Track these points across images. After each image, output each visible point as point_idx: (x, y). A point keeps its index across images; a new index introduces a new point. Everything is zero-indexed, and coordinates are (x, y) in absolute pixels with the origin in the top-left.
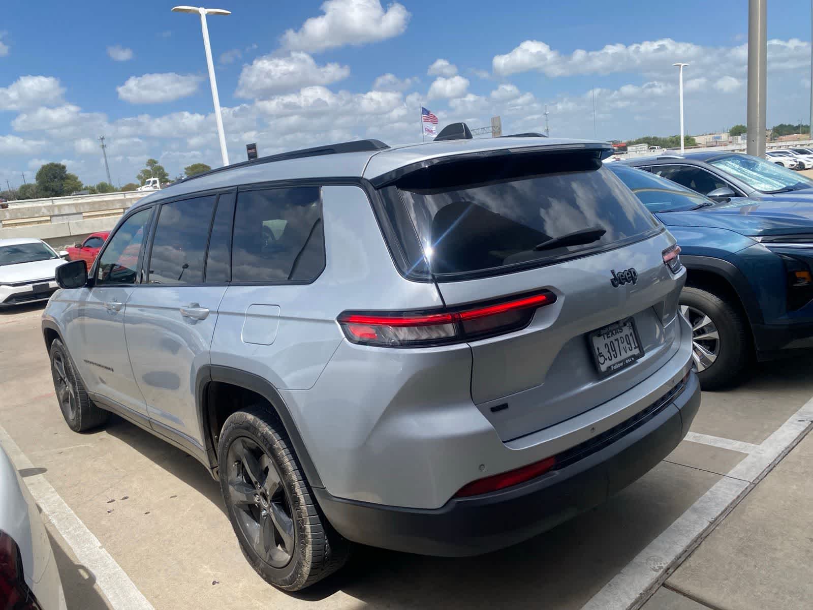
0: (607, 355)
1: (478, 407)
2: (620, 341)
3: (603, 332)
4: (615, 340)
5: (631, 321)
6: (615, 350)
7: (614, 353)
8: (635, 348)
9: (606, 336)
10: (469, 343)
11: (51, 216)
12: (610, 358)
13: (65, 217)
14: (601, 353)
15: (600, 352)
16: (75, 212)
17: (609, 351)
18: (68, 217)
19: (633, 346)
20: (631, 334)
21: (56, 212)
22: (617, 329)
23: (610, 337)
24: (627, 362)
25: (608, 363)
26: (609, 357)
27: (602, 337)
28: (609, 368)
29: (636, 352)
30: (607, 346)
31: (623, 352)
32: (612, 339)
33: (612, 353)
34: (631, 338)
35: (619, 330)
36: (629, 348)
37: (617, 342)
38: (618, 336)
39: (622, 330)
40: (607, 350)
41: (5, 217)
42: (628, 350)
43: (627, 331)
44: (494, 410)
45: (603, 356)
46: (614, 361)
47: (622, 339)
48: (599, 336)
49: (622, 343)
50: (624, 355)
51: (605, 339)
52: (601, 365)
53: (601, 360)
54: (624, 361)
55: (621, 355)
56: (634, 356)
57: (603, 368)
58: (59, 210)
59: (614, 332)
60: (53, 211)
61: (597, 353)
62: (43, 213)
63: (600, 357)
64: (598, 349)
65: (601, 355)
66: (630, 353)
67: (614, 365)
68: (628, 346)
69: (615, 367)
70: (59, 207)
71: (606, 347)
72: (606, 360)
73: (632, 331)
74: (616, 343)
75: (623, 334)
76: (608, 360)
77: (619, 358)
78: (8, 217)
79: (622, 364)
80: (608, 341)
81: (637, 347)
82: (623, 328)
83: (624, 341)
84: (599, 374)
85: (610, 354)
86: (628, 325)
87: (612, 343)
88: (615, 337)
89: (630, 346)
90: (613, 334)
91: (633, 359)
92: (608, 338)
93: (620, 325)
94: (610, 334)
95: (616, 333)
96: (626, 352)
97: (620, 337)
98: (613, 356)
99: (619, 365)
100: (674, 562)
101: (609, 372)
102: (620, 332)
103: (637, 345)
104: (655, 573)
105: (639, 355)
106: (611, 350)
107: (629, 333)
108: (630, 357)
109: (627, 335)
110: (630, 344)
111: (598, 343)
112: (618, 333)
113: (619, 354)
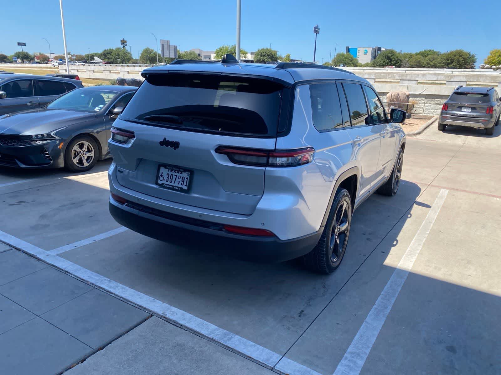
0: (166, 178)
2: (178, 177)
3: (168, 167)
4: (175, 175)
5: (192, 172)
7: (171, 180)
8: (185, 186)
9: (170, 170)
12: (167, 181)
15: (163, 175)
17: (168, 178)
19: (185, 184)
20: (187, 178)
22: (176, 170)
24: (175, 188)
25: (164, 182)
26: (166, 180)
28: (163, 184)
31: (176, 182)
32: (174, 174)
33: (169, 180)
34: (186, 180)
35: (180, 172)
36: (181, 183)
37: (176, 176)
39: (182, 174)
40: (168, 176)
42: (180, 184)
43: (185, 175)
46: (168, 183)
48: (166, 168)
49: (179, 179)
50: (176, 184)
51: (169, 171)
52: (159, 180)
54: (174, 186)
55: (174, 183)
57: (160, 182)
59: (176, 172)
63: (162, 177)
64: (162, 173)
65: (162, 176)
66: (180, 186)
67: (166, 184)
68: (181, 182)
69: (166, 186)
71: (167, 175)
72: (164, 180)
74: (174, 177)
75: (182, 176)
77: (172, 184)
79: (171, 187)
80: (170, 173)
81: (187, 186)
82: (183, 173)
83: (180, 178)
84: (157, 184)
85: (168, 179)
86: (187, 173)
87: (172, 176)
88: (176, 174)
89: (182, 183)
90: (175, 172)
91: (179, 189)
92: (171, 172)
93: (181, 170)
94: (174, 171)
95: (177, 173)
96: (178, 184)
97: (179, 176)
98: (169, 181)
99: (169, 186)
100: (171, 320)
101: (162, 185)
102: (180, 173)
103: (187, 185)
104: (162, 313)
105: (185, 190)
106: (169, 178)
107: (186, 178)
108: (178, 187)
109: (184, 177)
110: (184, 182)
111: (163, 171)
112: (179, 173)
113: (173, 181)
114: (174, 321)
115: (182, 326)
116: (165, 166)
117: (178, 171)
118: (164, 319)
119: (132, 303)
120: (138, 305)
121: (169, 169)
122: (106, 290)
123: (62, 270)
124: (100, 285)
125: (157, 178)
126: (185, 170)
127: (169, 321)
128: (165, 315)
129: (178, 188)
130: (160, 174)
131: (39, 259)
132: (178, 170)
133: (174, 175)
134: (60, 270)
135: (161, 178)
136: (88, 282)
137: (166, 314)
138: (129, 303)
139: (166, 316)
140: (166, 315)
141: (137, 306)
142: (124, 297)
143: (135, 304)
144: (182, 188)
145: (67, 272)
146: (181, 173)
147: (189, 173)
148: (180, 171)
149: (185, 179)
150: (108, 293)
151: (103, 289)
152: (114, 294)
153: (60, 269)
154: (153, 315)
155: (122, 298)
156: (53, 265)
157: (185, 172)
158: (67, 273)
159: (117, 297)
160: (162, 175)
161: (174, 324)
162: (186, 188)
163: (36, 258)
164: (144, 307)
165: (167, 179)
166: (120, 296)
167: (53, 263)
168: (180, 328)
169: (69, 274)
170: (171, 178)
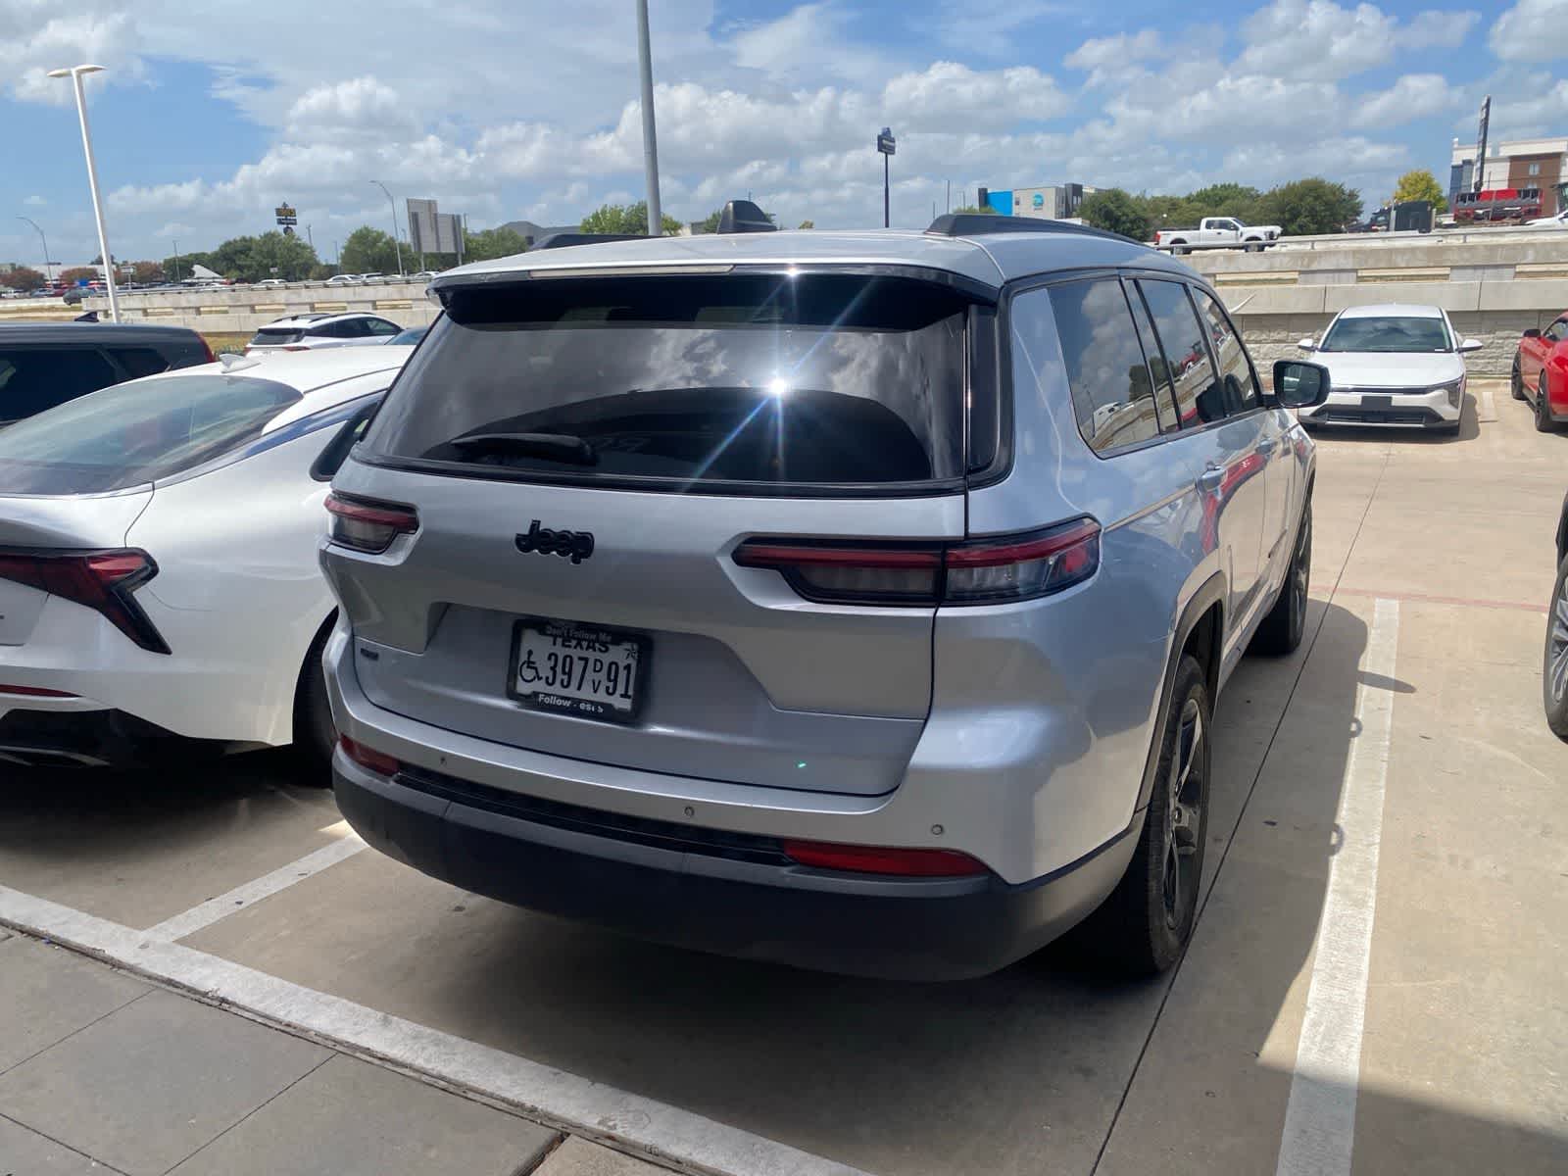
0: (545, 672)
1: (351, 640)
2: (591, 663)
3: (553, 631)
4: (580, 659)
5: (643, 642)
7: (566, 677)
8: (622, 696)
9: (559, 641)
12: (550, 681)
14: (533, 663)
15: (532, 660)
17: (553, 669)
19: (621, 689)
20: (628, 667)
22: (593, 642)
23: (569, 646)
24: (582, 706)
25: (539, 686)
26: (547, 678)
27: (551, 639)
28: (536, 694)
29: (622, 704)
30: (553, 658)
31: (587, 687)
32: (576, 653)
33: (560, 676)
34: (622, 674)
35: (597, 645)
36: (608, 688)
37: (583, 663)
38: (591, 655)
39: (607, 650)
40: (552, 663)
42: (602, 689)
43: (621, 655)
44: (363, 652)
45: (536, 669)
46: (557, 689)
47: (598, 664)
48: (542, 632)
49: (595, 671)
50: (586, 693)
51: (554, 644)
52: (520, 680)
54: (578, 701)
55: (579, 688)
56: (608, 707)
57: (523, 688)
59: (585, 644)
63: (528, 667)
64: (530, 653)
65: (530, 664)
66: (601, 696)
67: (549, 695)
68: (605, 683)
69: (547, 700)
71: (549, 658)
72: (540, 679)
73: (632, 661)
74: (578, 665)
75: (607, 659)
76: (543, 681)
79: (568, 703)
80: (561, 652)
81: (629, 697)
82: (610, 647)
83: (601, 669)
84: (512, 694)
85: (555, 673)
86: (627, 646)
87: (568, 660)
88: (585, 654)
89: (611, 684)
90: (579, 644)
91: (601, 710)
92: (563, 645)
93: (603, 637)
94: (574, 643)
95: (588, 648)
96: (595, 691)
97: (596, 660)
98: (558, 682)
99: (559, 702)
100: (634, 1145)
101: (531, 701)
102: (600, 650)
103: (630, 693)
104: (596, 1121)
105: (621, 712)
106: (559, 669)
107: (626, 663)
108: (597, 704)
109: (616, 664)
110: (615, 681)
111: (534, 644)
112: (595, 650)
113: (575, 682)
114: (646, 1146)
115: (678, 1162)
116: (541, 625)
117: (589, 641)
118: (609, 1143)
119: (483, 1093)
120: (503, 1100)
121: (555, 637)
122: (379, 1055)
123: (205, 994)
124: (352, 1040)
125: (513, 675)
126: (619, 635)
127: (628, 1149)
128: (610, 1128)
129: (596, 708)
130: (523, 657)
131: (115, 965)
132: (593, 637)
133: (575, 659)
134: (197, 997)
135: (528, 674)
136: (307, 1031)
137: (611, 1124)
138: (470, 1095)
139: (611, 1132)
140: (614, 1127)
141: (504, 1106)
142: (452, 1077)
143: (491, 1096)
144: (611, 706)
145: (223, 1000)
146: (603, 649)
147: (635, 647)
148: (597, 640)
149: (621, 669)
150: (388, 1065)
151: (367, 1051)
152: (410, 1067)
153: (196, 992)
154: (568, 1135)
155: (443, 1078)
156: (170, 982)
157: (617, 642)
158: (225, 1006)
159: (424, 1078)
160: (529, 662)
161: (650, 1158)
162: (625, 704)
163: (106, 963)
164: (529, 1104)
165: (550, 675)
166: (435, 1073)
167: (166, 975)
168: (675, 1171)
169: (234, 1009)
170: (563, 669)
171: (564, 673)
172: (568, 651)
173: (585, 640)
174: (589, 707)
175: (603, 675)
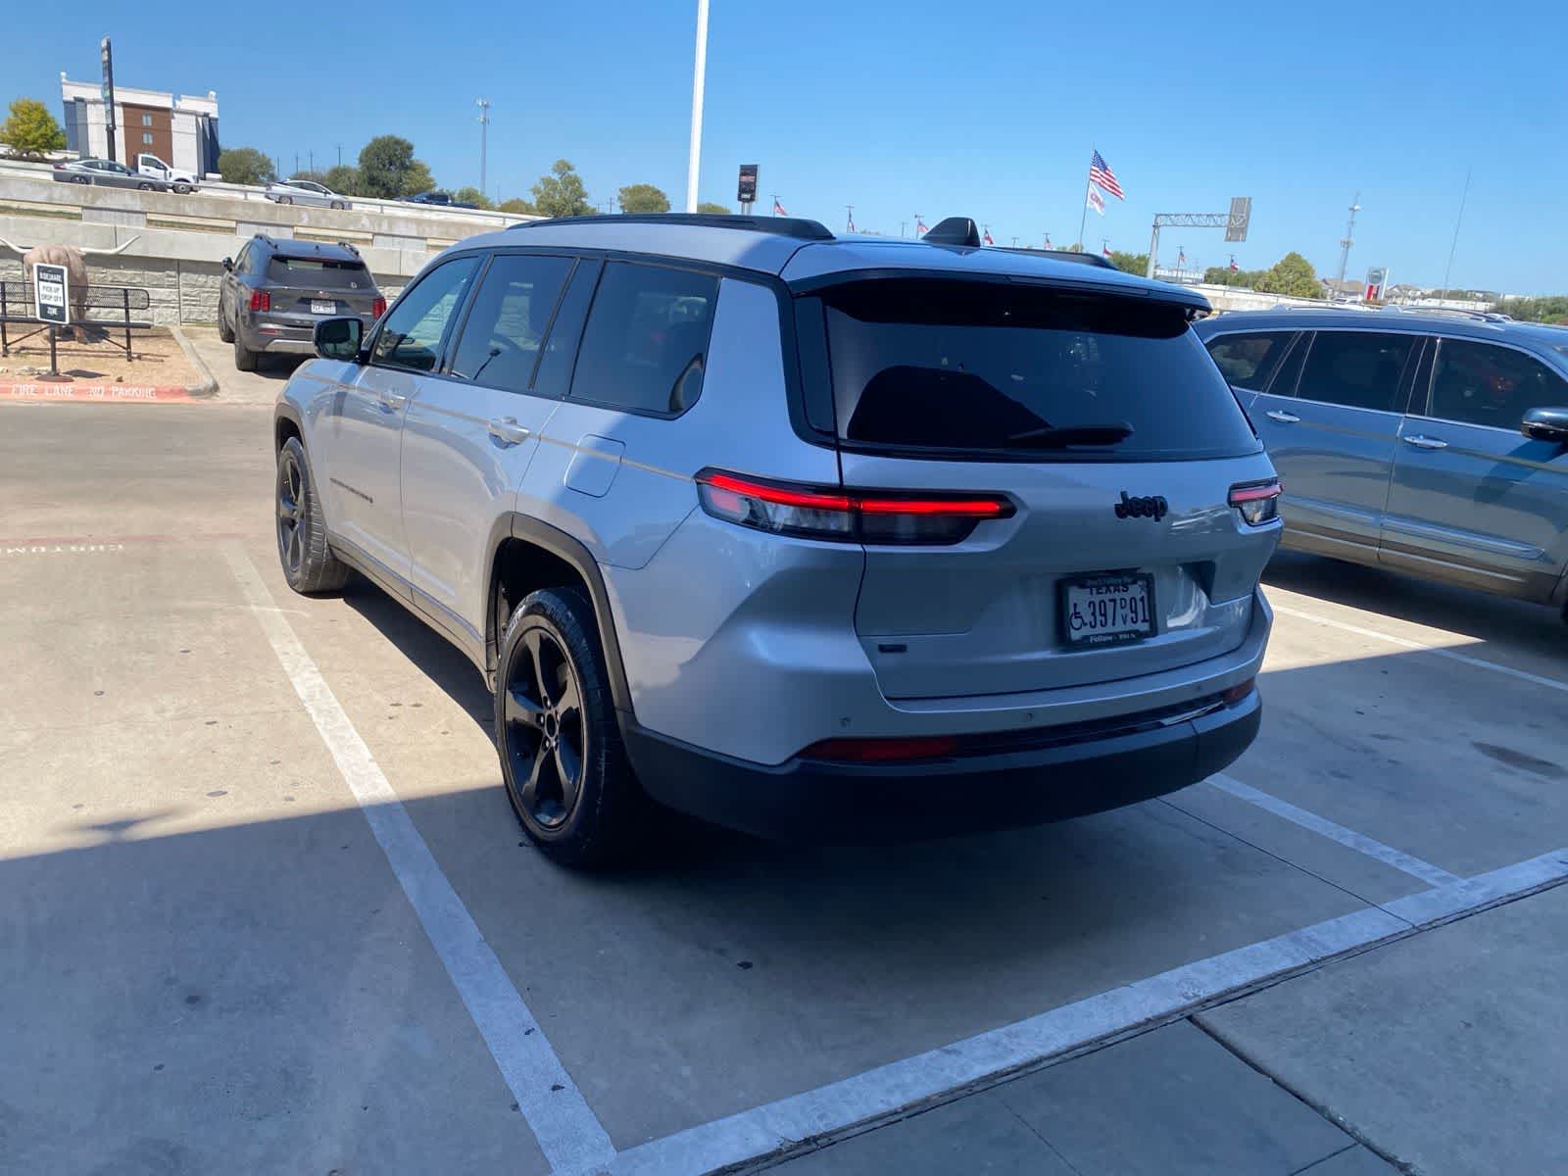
0: (1088, 618)
1: (860, 641)
2: (1118, 602)
3: (1089, 582)
4: (1111, 600)
5: (1150, 578)
6: (1105, 615)
7: (1103, 618)
8: (1143, 621)
9: (1094, 590)
10: (865, 546)
11: (374, 234)
12: (1093, 624)
13: (397, 239)
14: (1079, 613)
15: (1077, 611)
16: (415, 234)
17: (1093, 614)
18: (402, 239)
19: (1140, 617)
20: (1142, 599)
21: (385, 229)
22: (1118, 585)
23: (1101, 593)
24: (1121, 636)
25: (1086, 631)
26: (1091, 623)
27: (1089, 590)
28: (1086, 637)
29: (1144, 627)
30: (1092, 605)
31: (1119, 620)
32: (1106, 597)
33: (1099, 618)
34: (1140, 604)
35: (1121, 588)
36: (1132, 619)
37: (1112, 604)
38: (1117, 596)
39: (1127, 588)
40: (1092, 612)
41: (301, 220)
42: (1129, 620)
43: (1136, 591)
44: (883, 649)
45: (1081, 617)
46: (1099, 630)
47: (1123, 602)
48: (1082, 586)
49: (1122, 608)
50: (1120, 627)
51: (1091, 593)
52: (1072, 631)
53: (1076, 623)
54: (1116, 635)
55: (1114, 624)
56: (1136, 632)
57: (1075, 635)
58: (390, 226)
59: (1112, 588)
60: (380, 225)
61: (1072, 611)
62: (363, 225)
63: (1076, 617)
64: (1075, 605)
65: (1077, 615)
66: (1130, 626)
67: (1097, 636)
68: (1131, 615)
69: (1097, 639)
70: (392, 220)
71: (1089, 606)
72: (1085, 624)
73: (1144, 594)
74: (1110, 606)
75: (1127, 596)
76: (1088, 625)
77: (1109, 629)
78: (305, 223)
79: (1110, 638)
80: (1097, 599)
81: (1147, 621)
82: (1130, 586)
84: (1064, 643)
85: (1095, 618)
86: (1140, 583)
88: (1111, 596)
89: (1134, 615)
90: (1108, 590)
91: (1133, 636)
92: (1098, 593)
93: (1127, 580)
94: (1104, 590)
95: (1115, 590)
96: (1125, 623)
97: (1121, 599)
98: (1098, 623)
99: (1105, 639)
101: (1085, 644)
102: (1122, 591)
103: (1147, 618)
106: (1097, 613)
107: (1140, 596)
108: (1129, 632)
109: (1134, 598)
110: (1136, 613)
111: (1077, 597)
113: (1110, 621)
116: (1081, 580)
121: (1091, 588)
125: (1066, 626)
126: (1136, 576)
132: (1119, 582)
133: (1107, 602)
144: (1137, 631)
146: (1124, 589)
147: (1146, 583)
148: (1124, 584)
149: (1139, 601)
157: (1135, 582)
160: (1076, 613)
162: (1146, 627)
165: (1092, 618)
170: (1100, 611)
171: (1101, 614)
172: (1101, 597)
173: (1111, 585)
174: (1125, 636)
175: (1127, 611)
